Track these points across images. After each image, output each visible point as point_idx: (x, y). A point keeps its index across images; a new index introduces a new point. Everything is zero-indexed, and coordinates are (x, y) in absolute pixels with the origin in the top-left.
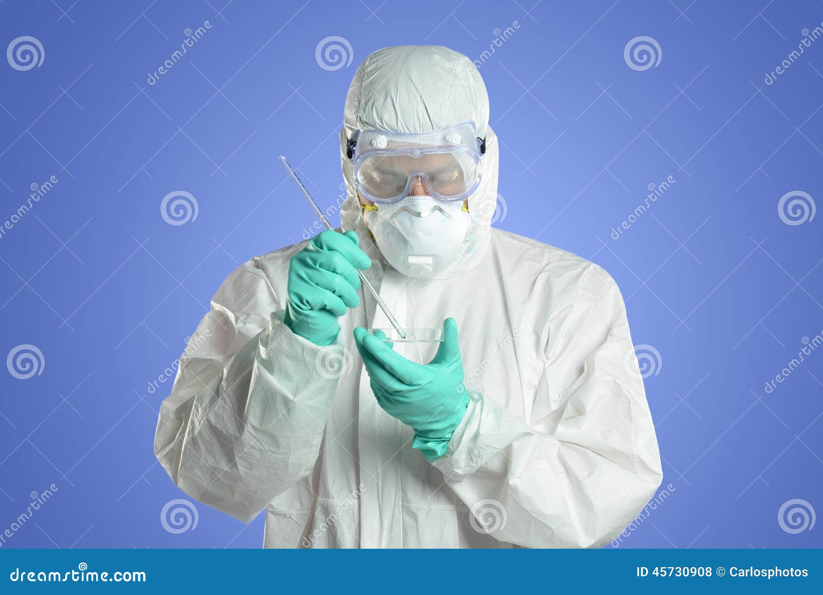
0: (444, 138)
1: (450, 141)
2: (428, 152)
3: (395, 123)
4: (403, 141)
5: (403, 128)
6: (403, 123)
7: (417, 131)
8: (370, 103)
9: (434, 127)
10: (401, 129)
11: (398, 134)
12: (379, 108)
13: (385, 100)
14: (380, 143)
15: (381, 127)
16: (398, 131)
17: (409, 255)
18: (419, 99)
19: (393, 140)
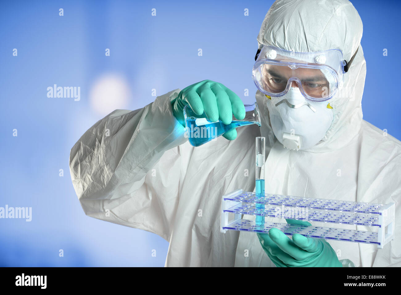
0: (315, 59)
1: (317, 61)
2: (301, 66)
3: (283, 43)
4: (287, 56)
5: (288, 48)
6: (288, 43)
7: (297, 51)
8: (271, 27)
9: (309, 50)
10: (286, 47)
11: (284, 51)
12: (275, 31)
13: (280, 27)
14: (271, 55)
15: (273, 44)
16: (284, 49)
17: (284, 133)
18: (302, 29)
19: (280, 54)
